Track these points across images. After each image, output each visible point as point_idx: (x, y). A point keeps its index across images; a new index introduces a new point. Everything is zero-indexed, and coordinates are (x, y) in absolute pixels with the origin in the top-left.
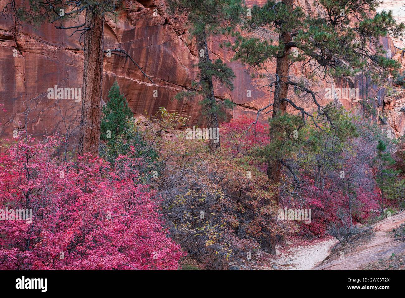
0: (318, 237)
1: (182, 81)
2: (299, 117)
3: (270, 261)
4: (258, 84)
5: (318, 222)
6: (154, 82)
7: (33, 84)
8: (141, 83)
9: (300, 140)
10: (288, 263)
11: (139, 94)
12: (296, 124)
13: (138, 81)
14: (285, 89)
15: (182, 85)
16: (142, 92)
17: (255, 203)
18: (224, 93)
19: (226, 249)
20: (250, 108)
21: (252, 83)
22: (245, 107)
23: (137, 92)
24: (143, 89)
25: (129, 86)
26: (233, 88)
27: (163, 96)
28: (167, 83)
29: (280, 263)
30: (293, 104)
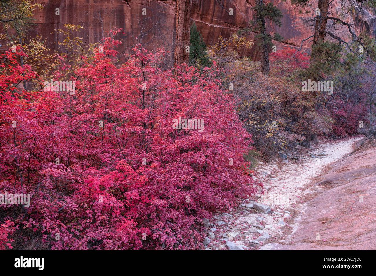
0: (340, 138)
1: (240, 23)
2: (337, 44)
3: (307, 152)
4: (296, 25)
5: (341, 127)
6: (220, 24)
7: (137, 26)
8: (210, 25)
9: (337, 62)
10: (322, 154)
11: (209, 33)
12: (335, 49)
13: (208, 24)
14: (324, 23)
15: (240, 27)
16: (211, 32)
17: (298, 110)
18: (270, 33)
19: (282, 140)
20: (290, 44)
21: (292, 24)
22: (285, 43)
23: (207, 32)
24: (212, 30)
25: (202, 27)
26: (281, 25)
27: (226, 35)
28: (229, 25)
29: (316, 154)
30: (331, 35)
